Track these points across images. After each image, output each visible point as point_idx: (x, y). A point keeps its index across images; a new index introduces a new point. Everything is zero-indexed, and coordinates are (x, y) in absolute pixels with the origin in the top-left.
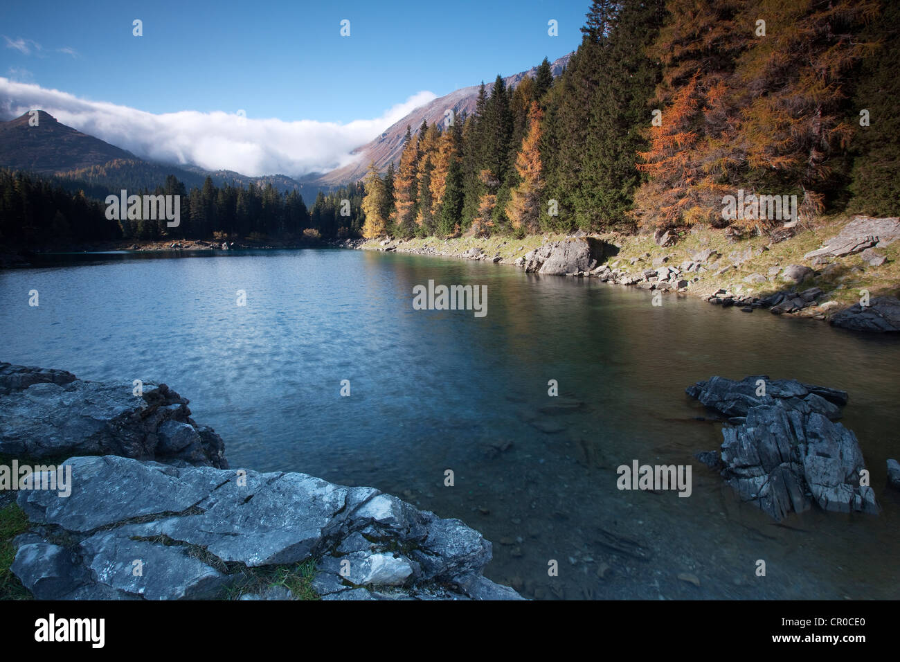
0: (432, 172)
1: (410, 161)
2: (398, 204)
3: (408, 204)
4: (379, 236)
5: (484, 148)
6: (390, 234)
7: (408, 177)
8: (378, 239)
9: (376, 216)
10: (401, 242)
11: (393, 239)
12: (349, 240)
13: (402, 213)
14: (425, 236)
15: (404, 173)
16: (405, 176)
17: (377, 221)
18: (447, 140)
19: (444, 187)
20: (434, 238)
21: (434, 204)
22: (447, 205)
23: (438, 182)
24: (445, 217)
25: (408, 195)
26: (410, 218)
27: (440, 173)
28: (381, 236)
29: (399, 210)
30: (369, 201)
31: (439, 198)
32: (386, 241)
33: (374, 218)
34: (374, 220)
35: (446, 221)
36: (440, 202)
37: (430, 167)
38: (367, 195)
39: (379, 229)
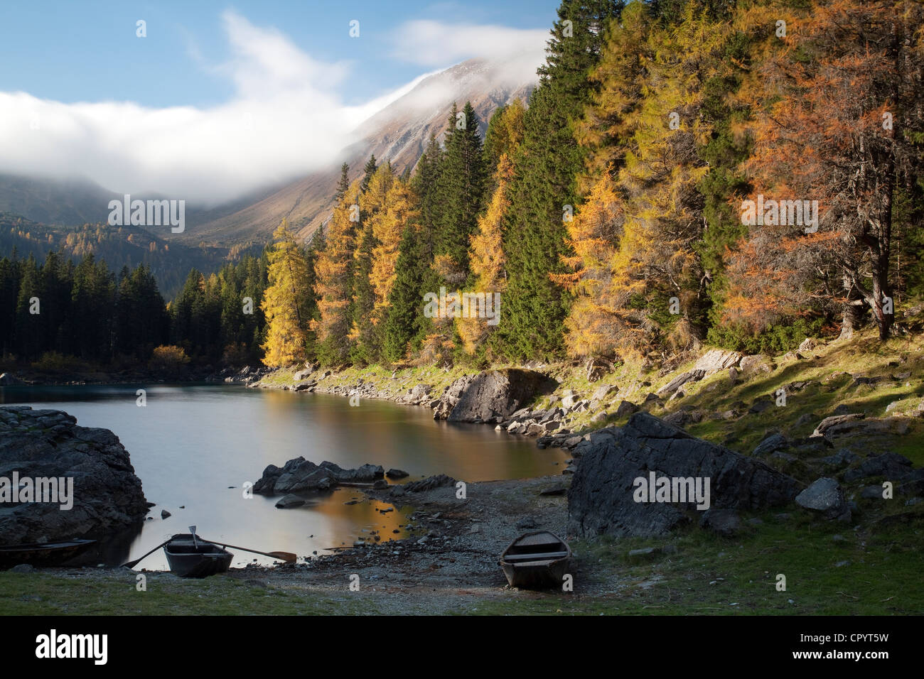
0: (374, 251)
1: (344, 228)
2: (322, 305)
3: (337, 304)
4: (294, 363)
5: (446, 217)
6: (312, 358)
7: (340, 256)
8: (293, 368)
9: (287, 324)
10: (328, 373)
11: (316, 368)
12: (245, 369)
13: (329, 319)
14: (365, 364)
15: (334, 250)
16: (335, 254)
17: (289, 333)
18: (400, 196)
19: (394, 277)
20: (377, 368)
21: (377, 305)
22: (396, 310)
23: (383, 269)
24: (392, 331)
25: (340, 287)
26: (341, 331)
27: (387, 252)
28: (297, 363)
29: (324, 315)
30: (274, 297)
31: (385, 296)
32: (304, 372)
33: (283, 327)
34: (284, 332)
35: (393, 336)
36: (386, 304)
37: (372, 241)
38: (273, 285)
39: (292, 348)
